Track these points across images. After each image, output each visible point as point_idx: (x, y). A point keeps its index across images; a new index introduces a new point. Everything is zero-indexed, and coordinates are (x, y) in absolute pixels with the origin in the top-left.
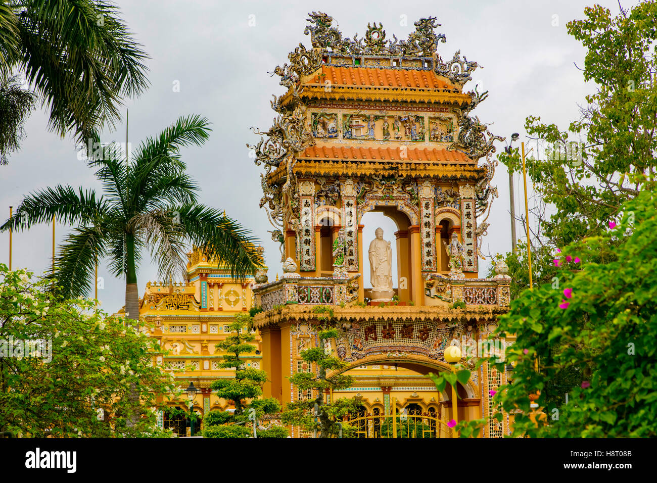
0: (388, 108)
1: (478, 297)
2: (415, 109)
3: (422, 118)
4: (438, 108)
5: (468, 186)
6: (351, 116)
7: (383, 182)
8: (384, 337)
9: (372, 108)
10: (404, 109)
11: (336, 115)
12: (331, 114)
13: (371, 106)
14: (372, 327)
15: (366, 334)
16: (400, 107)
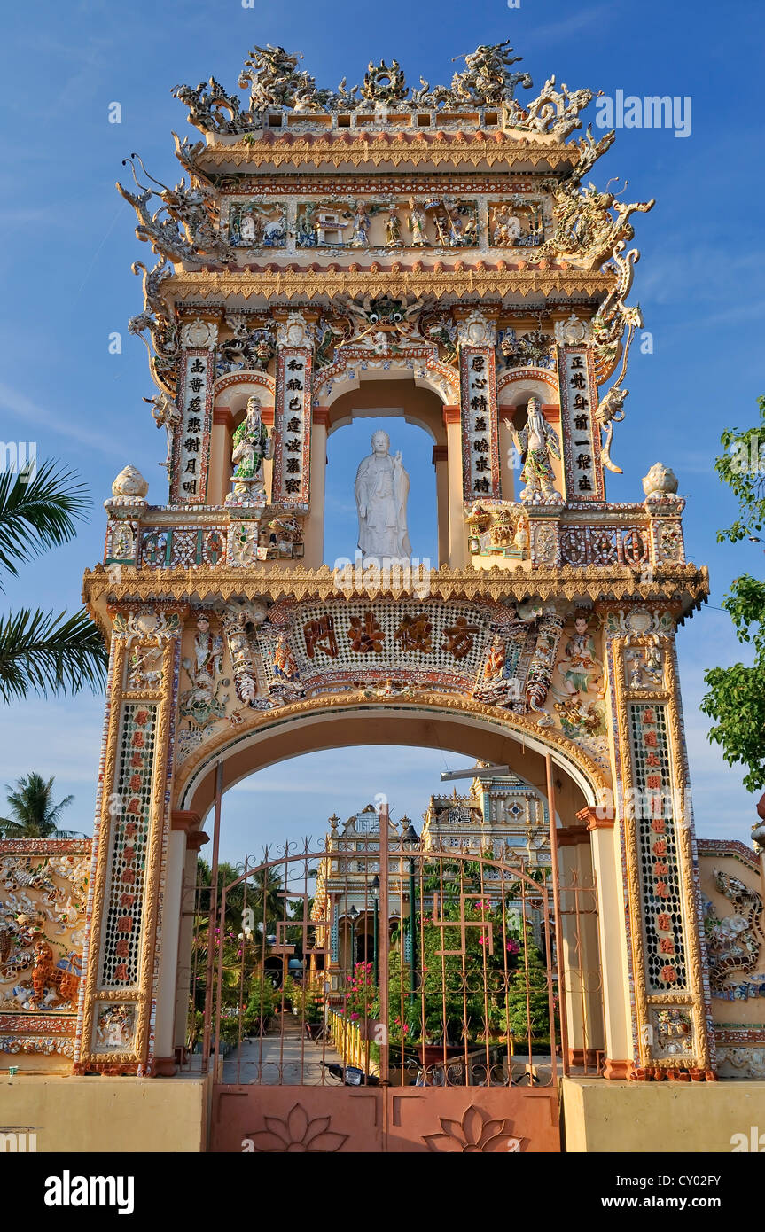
0: (397, 189)
1: (600, 548)
2: (457, 188)
3: (474, 205)
4: (508, 184)
5: (574, 318)
6: (317, 207)
7: (374, 316)
8: (357, 647)
9: (362, 189)
10: (433, 189)
11: (281, 205)
12: (272, 206)
13: (359, 186)
14: (322, 620)
15: (307, 641)
16: (424, 185)
